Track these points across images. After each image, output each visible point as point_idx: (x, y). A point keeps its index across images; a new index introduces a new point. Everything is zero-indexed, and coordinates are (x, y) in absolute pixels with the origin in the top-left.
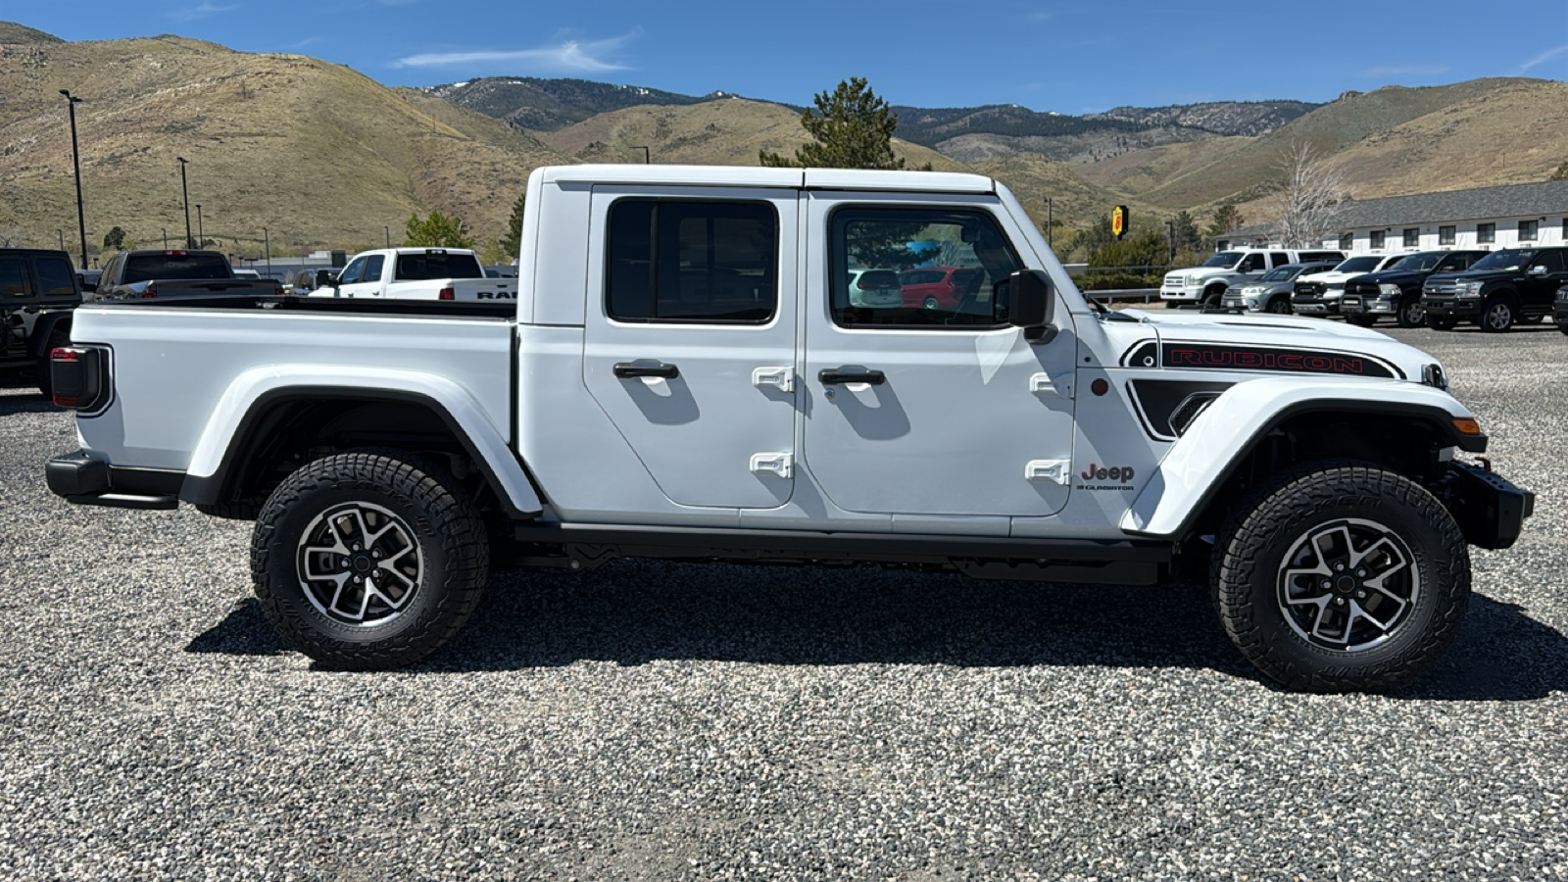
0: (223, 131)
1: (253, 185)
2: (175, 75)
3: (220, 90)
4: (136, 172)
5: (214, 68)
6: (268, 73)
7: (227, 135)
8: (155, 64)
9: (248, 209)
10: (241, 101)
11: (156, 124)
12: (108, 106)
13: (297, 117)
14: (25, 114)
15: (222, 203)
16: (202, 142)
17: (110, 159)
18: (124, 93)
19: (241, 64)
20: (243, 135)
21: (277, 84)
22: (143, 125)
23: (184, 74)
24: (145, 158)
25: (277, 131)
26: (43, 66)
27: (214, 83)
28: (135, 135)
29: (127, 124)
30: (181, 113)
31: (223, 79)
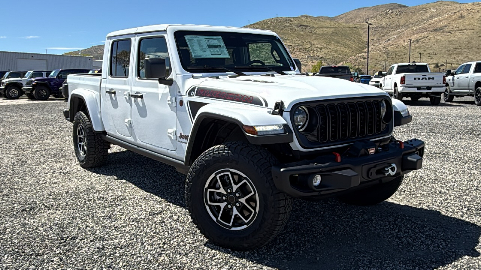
0: (452, 30)
1: (460, 46)
2: (440, 13)
3: (453, 17)
4: (423, 44)
5: (453, 10)
6: (470, 9)
7: (453, 31)
8: (434, 10)
9: (457, 54)
10: (460, 19)
11: (431, 29)
12: (418, 25)
13: (479, 23)
14: (394, 29)
15: (449, 53)
16: (445, 34)
17: (416, 41)
18: (423, 20)
19: (462, 7)
20: (459, 30)
21: (473, 13)
22: (427, 30)
23: (443, 12)
24: (427, 40)
25: (471, 28)
26: (401, 15)
27: (452, 14)
28: (424, 33)
29: (422, 30)
30: (440, 25)
31: (455, 13)
